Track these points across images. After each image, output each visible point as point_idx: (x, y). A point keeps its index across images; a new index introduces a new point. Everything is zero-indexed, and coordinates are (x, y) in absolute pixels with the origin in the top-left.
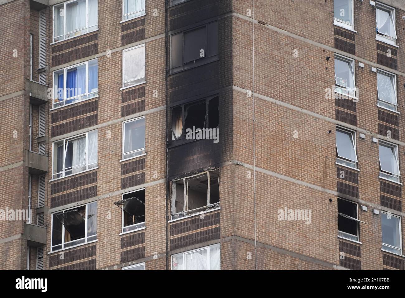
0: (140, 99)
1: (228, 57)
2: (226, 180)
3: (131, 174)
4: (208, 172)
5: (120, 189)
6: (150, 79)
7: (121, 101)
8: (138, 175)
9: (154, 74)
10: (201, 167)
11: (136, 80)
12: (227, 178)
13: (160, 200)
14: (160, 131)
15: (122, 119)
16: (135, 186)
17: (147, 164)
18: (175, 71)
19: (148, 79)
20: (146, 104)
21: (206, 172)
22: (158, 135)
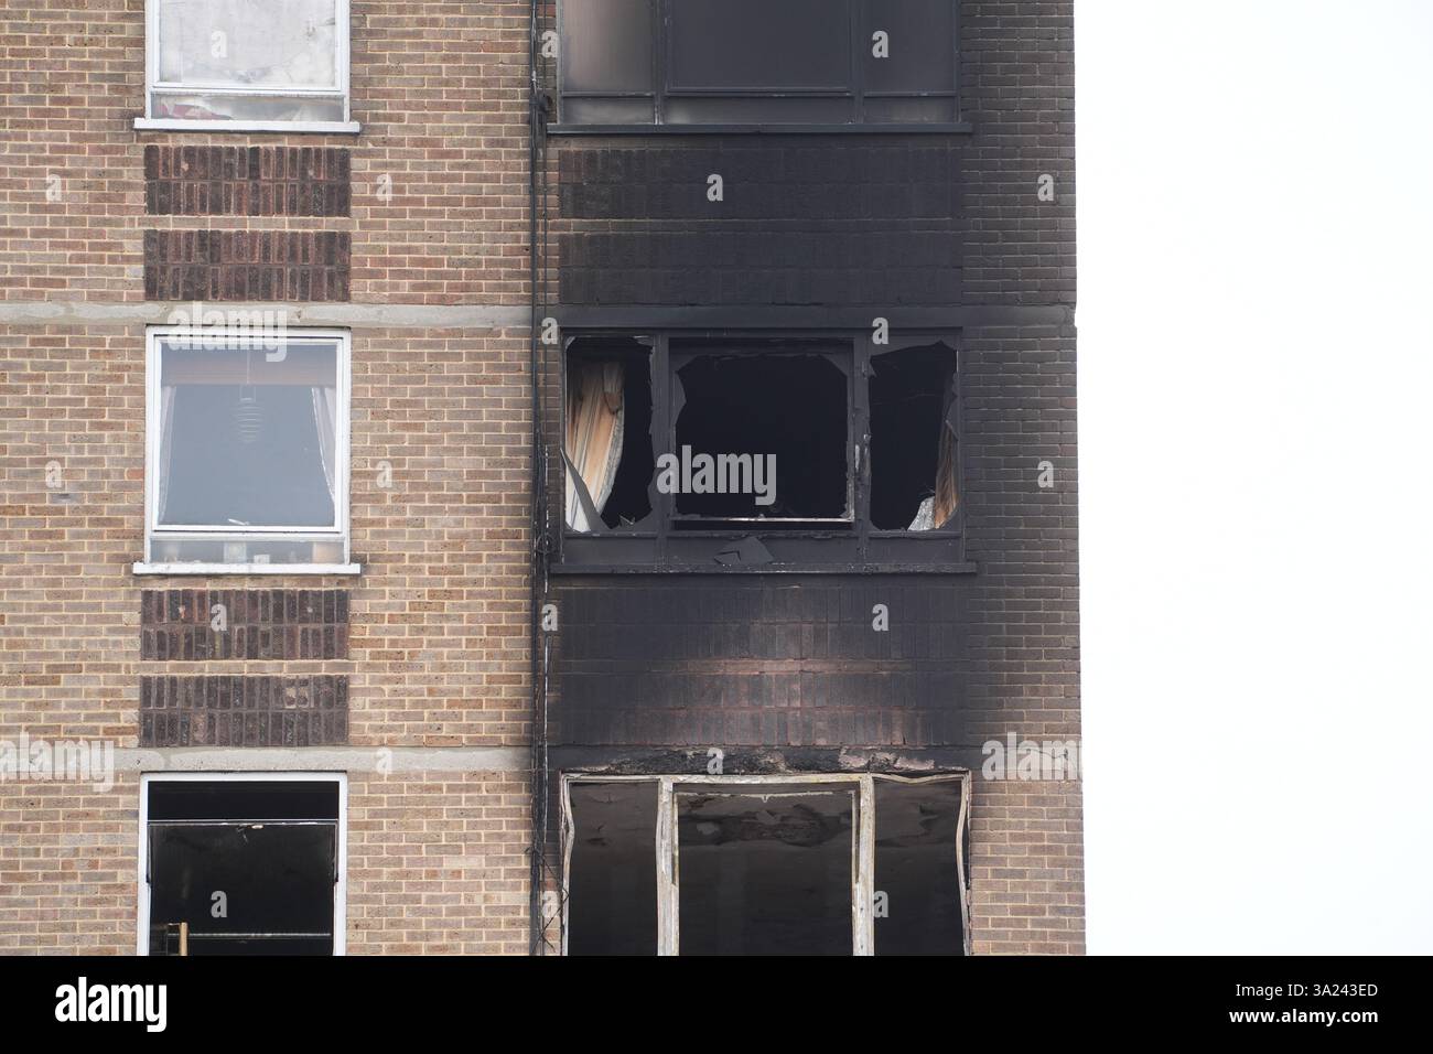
0: (305, 224)
1: (1041, 130)
2: (1028, 861)
3: (228, 668)
4: (867, 781)
5: (134, 740)
6: (389, 118)
7: (136, 198)
8: (291, 683)
9: (428, 94)
10: (822, 742)
11: (258, 97)
12: (1034, 850)
13: (474, 874)
14: (471, 451)
15: (152, 310)
16: (264, 745)
17: (360, 630)
18: (590, 115)
19: (376, 117)
20: (363, 262)
21: (854, 777)
22: (458, 475)
